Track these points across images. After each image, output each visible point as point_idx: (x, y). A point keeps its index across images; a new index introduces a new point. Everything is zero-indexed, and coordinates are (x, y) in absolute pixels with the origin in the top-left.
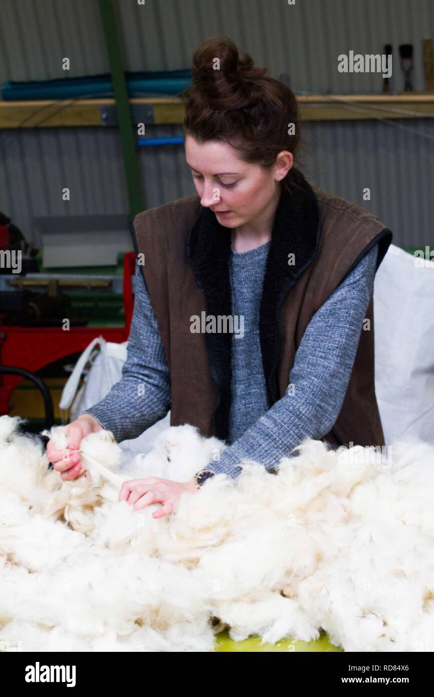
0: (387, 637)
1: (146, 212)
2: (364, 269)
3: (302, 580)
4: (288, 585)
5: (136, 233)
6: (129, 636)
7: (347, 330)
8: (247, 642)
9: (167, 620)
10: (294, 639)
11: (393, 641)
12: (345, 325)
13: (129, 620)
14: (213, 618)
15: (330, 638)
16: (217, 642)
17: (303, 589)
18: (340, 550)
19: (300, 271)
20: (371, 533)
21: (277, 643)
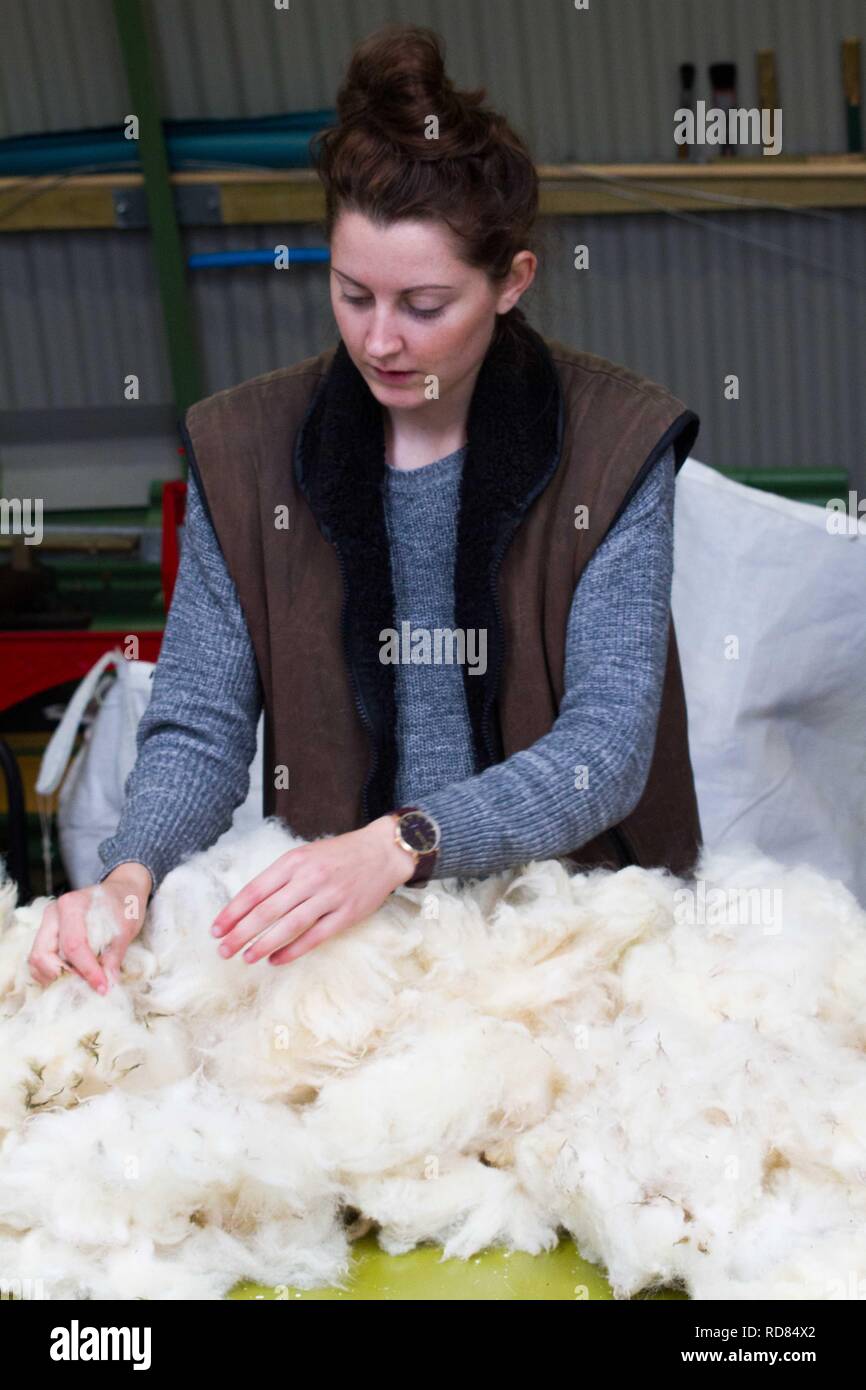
0: (693, 1245)
1: (208, 400)
2: (660, 486)
3: (523, 1132)
4: (495, 1142)
5: (193, 441)
6: (177, 1246)
7: (650, 609)
8: (415, 1257)
9: (254, 1215)
10: (508, 1250)
11: (704, 1251)
12: (645, 600)
13: (178, 1215)
14: (345, 1209)
15: (578, 1245)
16: (355, 1256)
17: (526, 1149)
18: (599, 1070)
19: (531, 496)
20: (659, 1036)
21: (474, 1257)
